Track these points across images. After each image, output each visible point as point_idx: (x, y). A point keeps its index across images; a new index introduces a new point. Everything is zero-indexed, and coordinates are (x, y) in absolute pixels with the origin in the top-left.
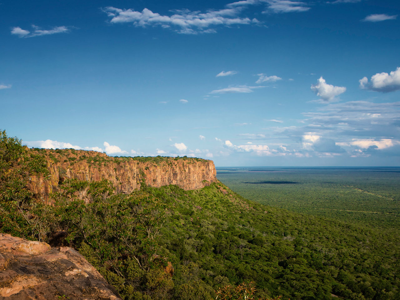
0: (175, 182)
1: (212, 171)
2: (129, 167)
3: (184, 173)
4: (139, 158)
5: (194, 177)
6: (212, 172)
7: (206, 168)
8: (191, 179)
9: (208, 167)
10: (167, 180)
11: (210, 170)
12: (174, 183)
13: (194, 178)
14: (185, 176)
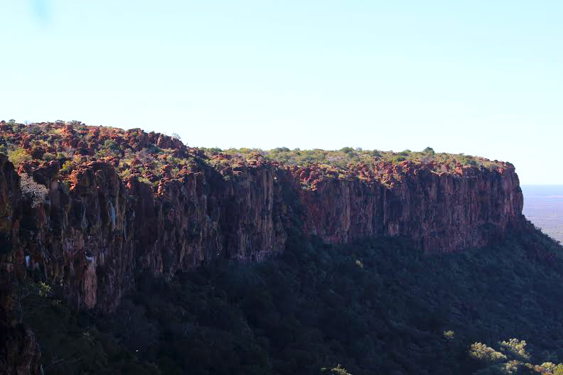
0: (394, 228)
1: (509, 195)
2: (252, 180)
3: (423, 201)
4: (288, 154)
5: (453, 213)
6: (511, 199)
7: (492, 185)
8: (444, 220)
9: (499, 184)
10: (370, 221)
11: (503, 193)
12: (393, 230)
13: (455, 215)
14: (427, 210)
